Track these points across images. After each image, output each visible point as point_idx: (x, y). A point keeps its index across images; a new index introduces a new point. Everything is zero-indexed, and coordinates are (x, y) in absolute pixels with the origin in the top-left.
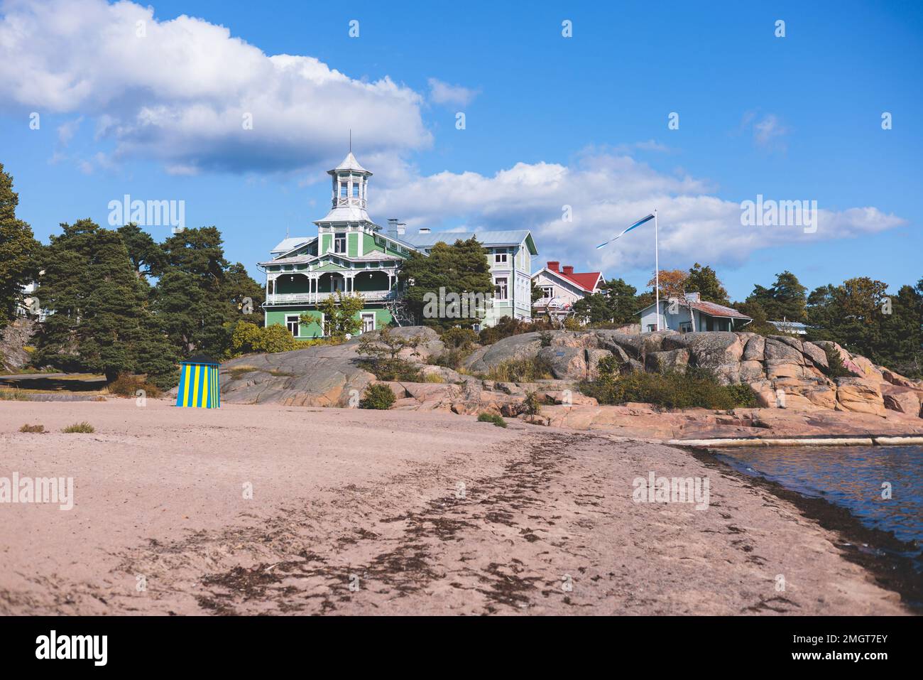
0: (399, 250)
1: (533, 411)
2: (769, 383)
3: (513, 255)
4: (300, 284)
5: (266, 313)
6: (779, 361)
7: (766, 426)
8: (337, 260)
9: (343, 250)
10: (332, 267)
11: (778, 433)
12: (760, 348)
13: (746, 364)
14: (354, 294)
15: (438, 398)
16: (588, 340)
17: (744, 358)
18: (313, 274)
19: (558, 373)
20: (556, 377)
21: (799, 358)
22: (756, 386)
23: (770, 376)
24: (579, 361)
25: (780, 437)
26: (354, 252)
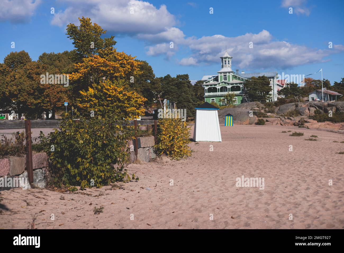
0: (241, 79)
1: (302, 124)
3: (273, 79)
4: (215, 90)
5: (205, 98)
8: (225, 83)
9: (226, 80)
10: (224, 85)
14: (232, 92)
15: (276, 122)
16: (307, 105)
18: (218, 87)
19: (302, 114)
20: (301, 115)
24: (307, 111)
26: (229, 80)
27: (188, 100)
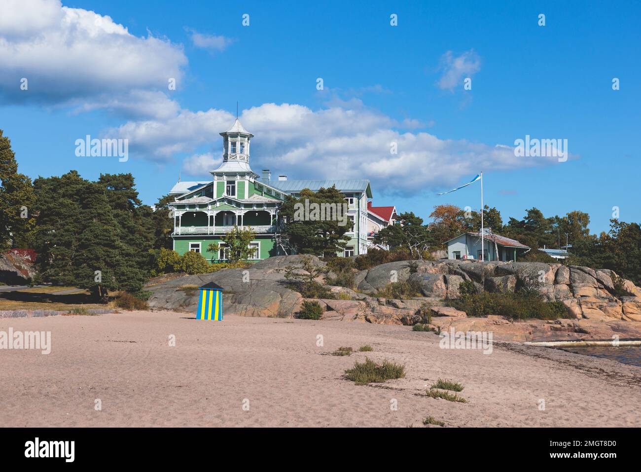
0: (273, 194)
1: (425, 321)
2: (576, 300)
3: (359, 199)
4: (201, 219)
5: (174, 241)
6: (581, 284)
7: (585, 332)
8: (230, 202)
9: (233, 194)
10: (226, 207)
11: (595, 337)
12: (566, 275)
13: (558, 286)
14: (247, 228)
15: (354, 311)
16: (442, 268)
17: (556, 282)
18: (211, 212)
19: (426, 292)
20: (425, 295)
21: (594, 283)
22: (567, 303)
23: (576, 295)
24: (441, 284)
25: (597, 340)
26: (242, 195)
27: (107, 240)
